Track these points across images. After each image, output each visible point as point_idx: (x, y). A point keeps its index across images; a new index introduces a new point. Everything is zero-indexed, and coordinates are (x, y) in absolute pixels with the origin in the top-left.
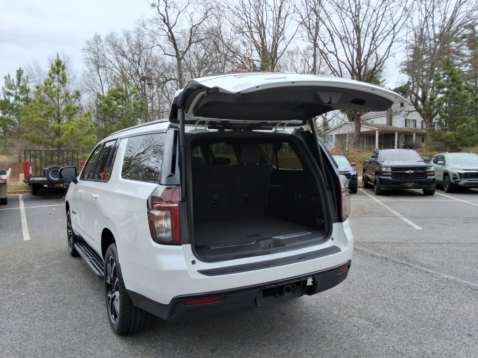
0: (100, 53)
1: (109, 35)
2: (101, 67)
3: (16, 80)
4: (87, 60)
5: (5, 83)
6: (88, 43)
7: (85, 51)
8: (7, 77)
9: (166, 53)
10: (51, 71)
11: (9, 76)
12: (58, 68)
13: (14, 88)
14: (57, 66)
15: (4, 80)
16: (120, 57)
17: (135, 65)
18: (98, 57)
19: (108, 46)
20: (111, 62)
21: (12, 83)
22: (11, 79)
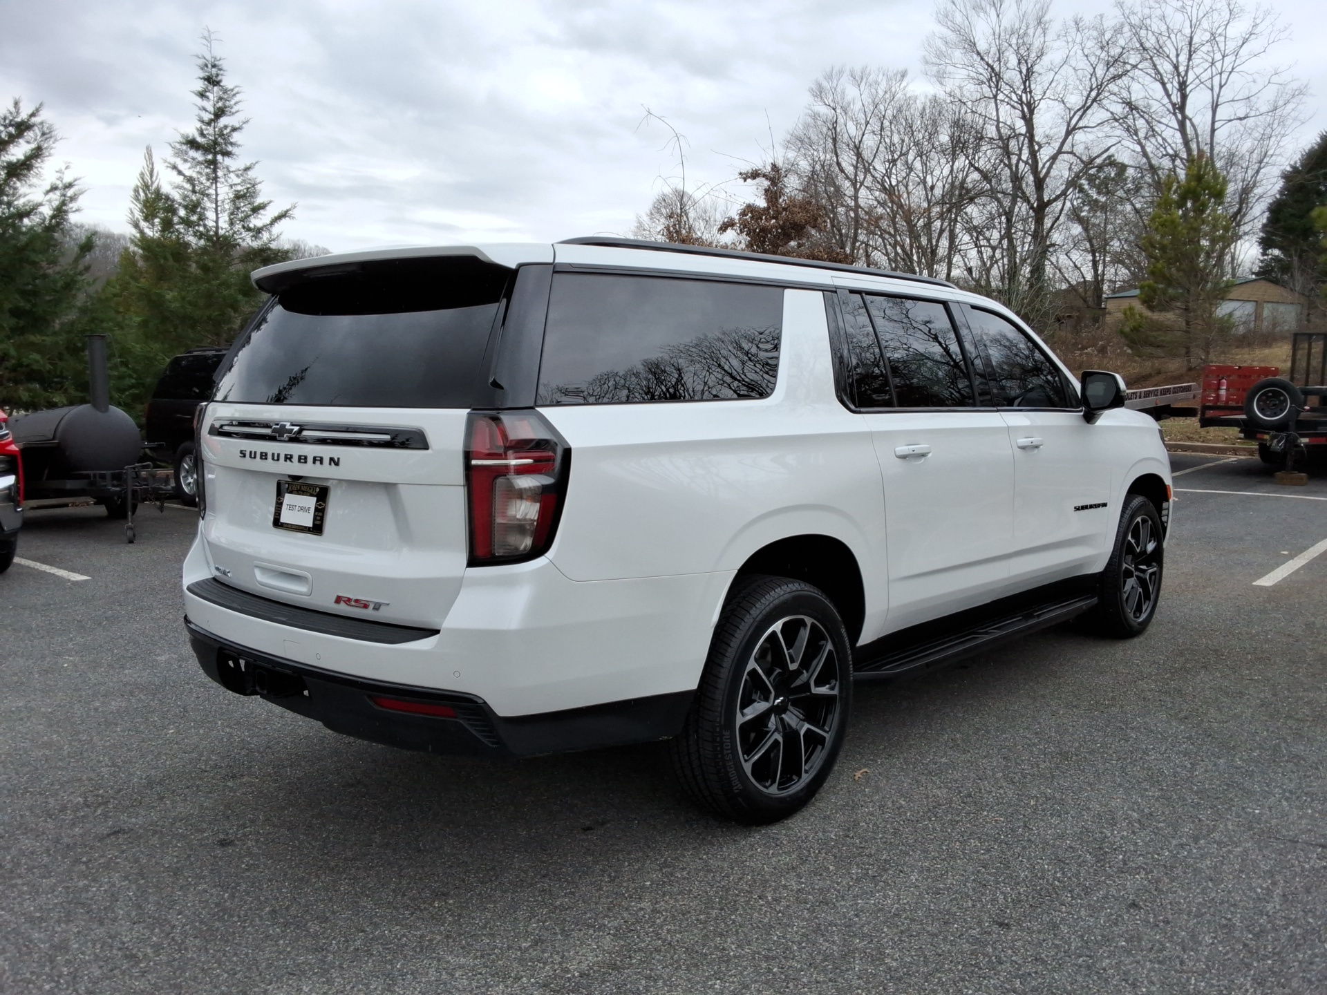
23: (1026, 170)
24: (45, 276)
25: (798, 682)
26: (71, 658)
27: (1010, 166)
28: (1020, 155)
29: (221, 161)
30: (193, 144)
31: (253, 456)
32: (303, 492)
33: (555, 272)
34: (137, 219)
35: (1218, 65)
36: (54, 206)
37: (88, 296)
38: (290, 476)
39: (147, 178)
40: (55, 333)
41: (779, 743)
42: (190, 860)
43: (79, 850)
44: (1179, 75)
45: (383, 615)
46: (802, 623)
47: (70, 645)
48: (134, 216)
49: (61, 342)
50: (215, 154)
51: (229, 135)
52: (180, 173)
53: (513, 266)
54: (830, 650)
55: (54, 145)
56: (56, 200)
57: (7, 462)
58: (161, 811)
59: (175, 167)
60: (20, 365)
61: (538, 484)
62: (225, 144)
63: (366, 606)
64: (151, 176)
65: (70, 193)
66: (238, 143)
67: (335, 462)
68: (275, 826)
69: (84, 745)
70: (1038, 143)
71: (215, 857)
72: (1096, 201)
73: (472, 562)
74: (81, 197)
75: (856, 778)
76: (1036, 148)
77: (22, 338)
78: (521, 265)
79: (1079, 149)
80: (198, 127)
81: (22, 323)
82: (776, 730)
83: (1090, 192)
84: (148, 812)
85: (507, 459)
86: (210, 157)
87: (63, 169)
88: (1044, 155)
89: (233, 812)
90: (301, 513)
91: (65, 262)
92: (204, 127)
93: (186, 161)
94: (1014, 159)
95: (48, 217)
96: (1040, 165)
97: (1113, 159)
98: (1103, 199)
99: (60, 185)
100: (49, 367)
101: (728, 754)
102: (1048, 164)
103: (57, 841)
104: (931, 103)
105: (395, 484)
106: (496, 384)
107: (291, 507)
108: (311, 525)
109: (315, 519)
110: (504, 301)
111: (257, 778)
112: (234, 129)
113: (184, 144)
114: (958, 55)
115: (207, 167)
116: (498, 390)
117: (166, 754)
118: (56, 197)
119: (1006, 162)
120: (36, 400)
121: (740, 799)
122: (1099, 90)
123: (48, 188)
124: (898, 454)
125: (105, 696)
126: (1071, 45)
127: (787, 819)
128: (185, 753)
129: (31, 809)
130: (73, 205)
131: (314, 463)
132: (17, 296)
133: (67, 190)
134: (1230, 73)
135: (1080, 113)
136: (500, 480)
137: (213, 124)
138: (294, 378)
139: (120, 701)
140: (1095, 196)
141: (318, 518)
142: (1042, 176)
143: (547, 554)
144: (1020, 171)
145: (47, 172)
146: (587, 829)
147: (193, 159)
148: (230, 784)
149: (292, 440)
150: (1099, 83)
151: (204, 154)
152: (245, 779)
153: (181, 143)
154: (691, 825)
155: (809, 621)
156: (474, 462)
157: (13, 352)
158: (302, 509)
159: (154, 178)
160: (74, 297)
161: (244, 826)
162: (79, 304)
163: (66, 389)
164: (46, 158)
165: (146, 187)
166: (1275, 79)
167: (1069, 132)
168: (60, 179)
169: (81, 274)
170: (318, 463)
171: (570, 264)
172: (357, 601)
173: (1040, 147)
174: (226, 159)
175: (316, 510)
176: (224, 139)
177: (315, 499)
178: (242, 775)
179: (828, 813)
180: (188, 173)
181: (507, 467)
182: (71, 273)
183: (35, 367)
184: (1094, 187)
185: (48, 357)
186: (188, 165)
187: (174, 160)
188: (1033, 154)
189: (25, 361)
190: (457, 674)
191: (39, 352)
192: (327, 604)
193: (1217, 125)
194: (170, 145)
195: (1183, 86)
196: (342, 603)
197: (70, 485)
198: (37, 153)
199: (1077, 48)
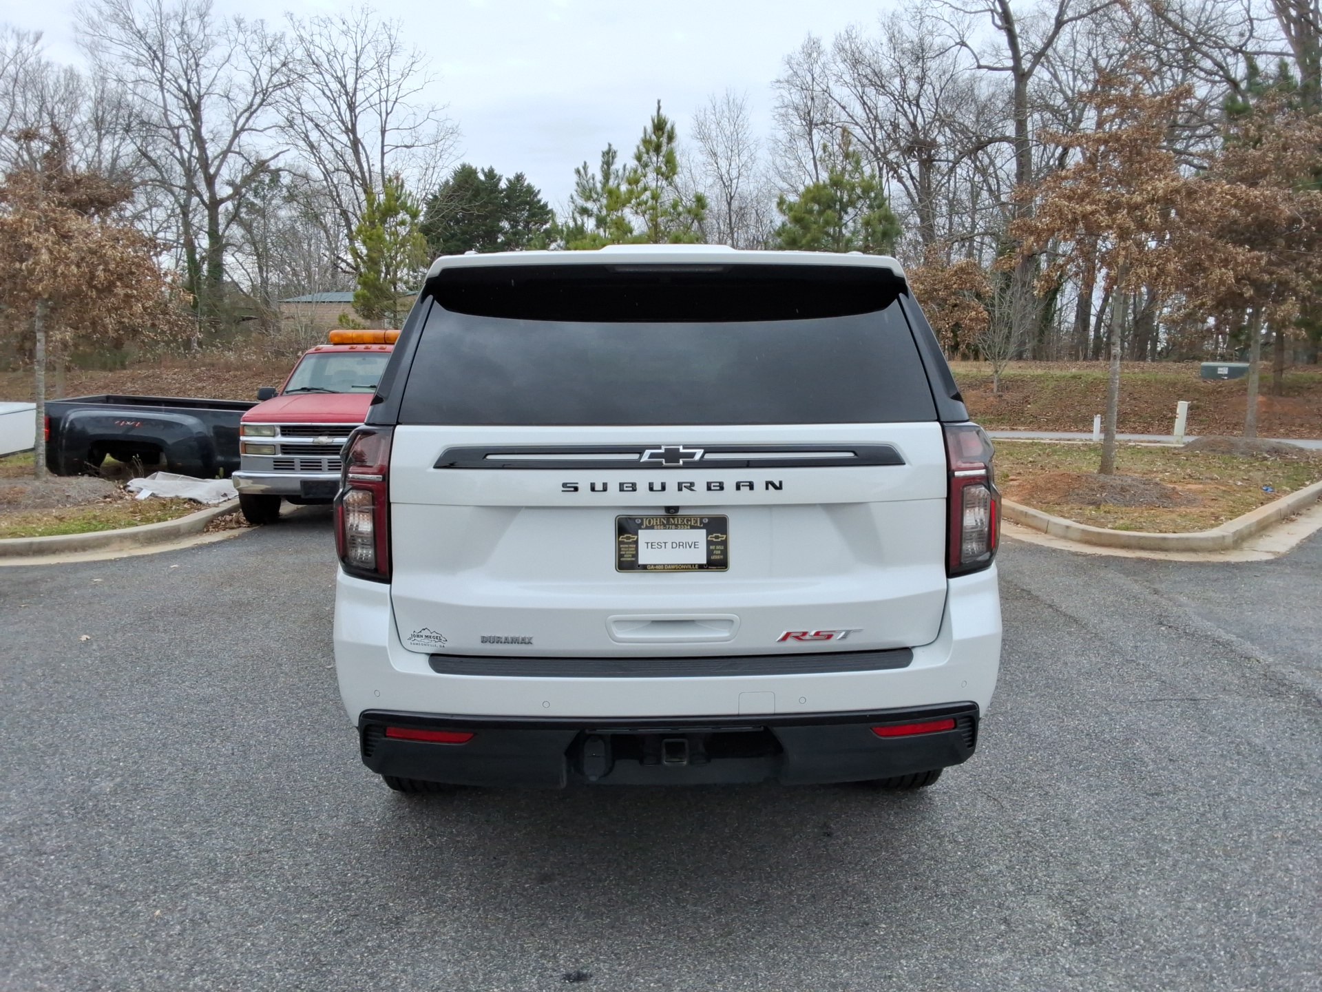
0: (817, 88)
1: (843, 33)
2: (816, 125)
3: (599, 177)
4: (783, 111)
5: (578, 184)
6: (789, 63)
7: (782, 85)
8: (582, 171)
9: (982, 63)
10: (641, 147)
11: (585, 168)
12: (658, 138)
13: (595, 196)
14: (654, 133)
15: (575, 178)
16: (871, 91)
17: (909, 111)
18: (812, 99)
19: (842, 66)
20: (844, 108)
21: (591, 185)
22: (590, 175)
23: (197, 167)
31: (599, 488)
32: (677, 525)
35: (384, 92)
44: (347, 94)
61: (987, 491)
63: (829, 638)
67: (774, 485)
70: (206, 140)
76: (205, 144)
79: (246, 151)
96: (209, 161)
102: (217, 160)
104: (66, 74)
107: (656, 545)
108: (703, 562)
109: (709, 553)
114: (114, 30)
122: (264, 95)
126: (233, 45)
131: (737, 489)
134: (395, 102)
135: (247, 114)
136: (966, 490)
141: (716, 551)
142: (211, 174)
144: (192, 167)
149: (685, 465)
150: (264, 87)
156: (957, 474)
158: (680, 544)
166: (432, 115)
167: (236, 134)
170: (745, 489)
173: (208, 143)
175: (710, 543)
177: (704, 532)
193: (386, 149)
195: (351, 107)
196: (791, 640)
199: (239, 48)
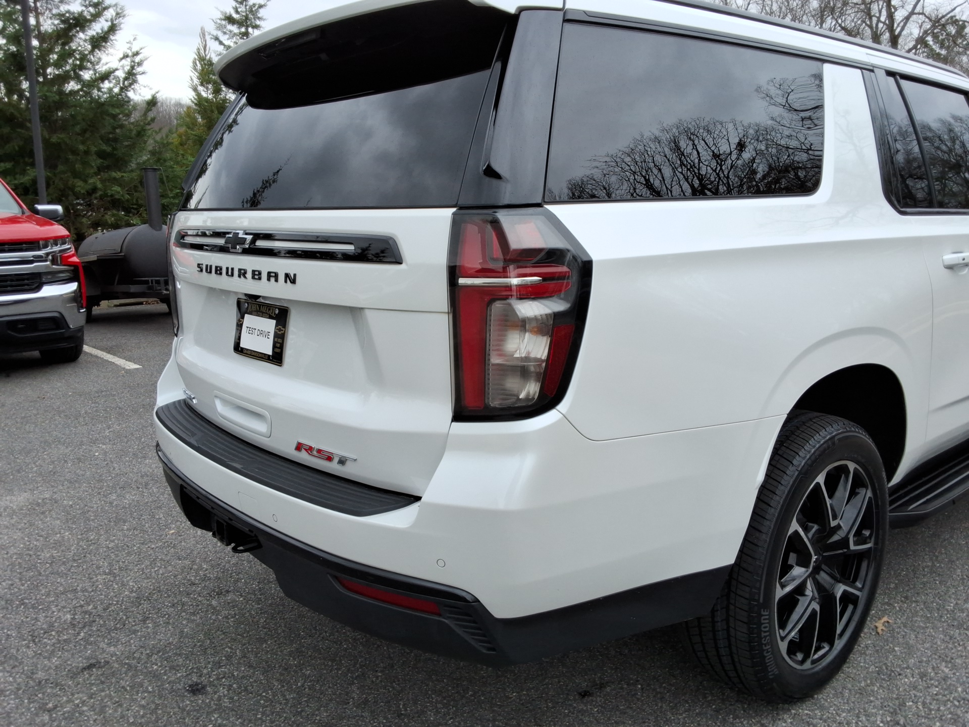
23: (884, 29)
24: (121, 126)
25: (836, 538)
26: (104, 447)
27: (871, 27)
28: (879, 18)
29: (252, 33)
30: (230, 20)
31: (209, 270)
32: (263, 313)
33: (566, 21)
34: (196, 84)
36: (126, 70)
37: (156, 141)
38: (246, 295)
39: (202, 52)
40: (132, 171)
41: (817, 612)
42: (156, 713)
43: (49, 691)
45: (349, 471)
46: (844, 469)
47: (107, 433)
48: (193, 82)
49: (136, 178)
50: (247, 27)
51: (257, 11)
52: (221, 43)
53: (512, 10)
54: (869, 497)
55: (123, 21)
56: (128, 65)
57: (72, 270)
58: (142, 636)
59: (217, 39)
60: (106, 195)
61: (548, 311)
62: (254, 19)
63: (330, 459)
64: (205, 51)
65: (137, 59)
66: (264, 17)
67: (291, 279)
68: (250, 666)
69: (90, 545)
70: (894, 7)
71: (183, 710)
72: (939, 54)
73: (459, 416)
74: (145, 63)
75: (879, 630)
76: (893, 10)
77: (106, 174)
78: (522, 10)
79: (927, 11)
80: (234, 6)
81: (106, 163)
82: (813, 599)
83: (934, 47)
84: (128, 639)
85: (507, 277)
86: (243, 30)
87: (132, 40)
88: (899, 16)
89: (212, 643)
90: (260, 338)
91: (135, 117)
92: (238, 5)
93: (225, 33)
94: (874, 20)
95: (121, 79)
96: (895, 25)
97: (954, 19)
98: (943, 52)
99: (130, 54)
100: (127, 197)
101: (765, 637)
102: (902, 24)
103: (31, 675)
105: (362, 309)
106: (491, 173)
107: (251, 330)
108: (270, 353)
109: (274, 347)
110: (498, 66)
111: (241, 596)
112: (261, 6)
113: (224, 20)
115: (241, 38)
116: (495, 181)
117: (161, 559)
118: (127, 63)
119: (868, 23)
120: (119, 223)
121: (775, 684)
123: (122, 56)
124: (947, 263)
125: (123, 488)
127: (817, 694)
128: (180, 559)
129: (19, 627)
130: (139, 69)
131: (269, 280)
132: (100, 142)
133: (135, 57)
136: (498, 306)
137: (244, 3)
138: (267, 182)
139: (135, 494)
140: (938, 50)
141: (278, 345)
142: (896, 33)
143: (560, 407)
144: (880, 29)
145: (119, 44)
146: (584, 694)
147: (231, 31)
148: (214, 603)
149: (246, 252)
151: (239, 28)
152: (230, 597)
153: (221, 19)
154: (705, 697)
155: (852, 466)
156: (462, 281)
157: (99, 185)
158: (261, 333)
159: (207, 52)
160: (145, 142)
161: (218, 665)
162: (150, 148)
163: (141, 214)
164: (117, 32)
165: (202, 59)
168: (130, 48)
169: (149, 124)
170: (273, 279)
171: (585, 12)
172: (319, 451)
173: (896, 9)
174: (255, 31)
175: (276, 335)
176: (253, 15)
177: (274, 322)
178: (228, 592)
179: (863, 684)
180: (227, 43)
181: (509, 288)
182: (142, 123)
183: (117, 197)
184: (937, 43)
185: (126, 189)
186: (227, 36)
187: (215, 33)
188: (891, 16)
189: (109, 192)
190: (441, 563)
191: (120, 185)
192: (287, 448)
194: (213, 21)
196: (303, 451)
197: (133, 289)
198: (113, 29)
